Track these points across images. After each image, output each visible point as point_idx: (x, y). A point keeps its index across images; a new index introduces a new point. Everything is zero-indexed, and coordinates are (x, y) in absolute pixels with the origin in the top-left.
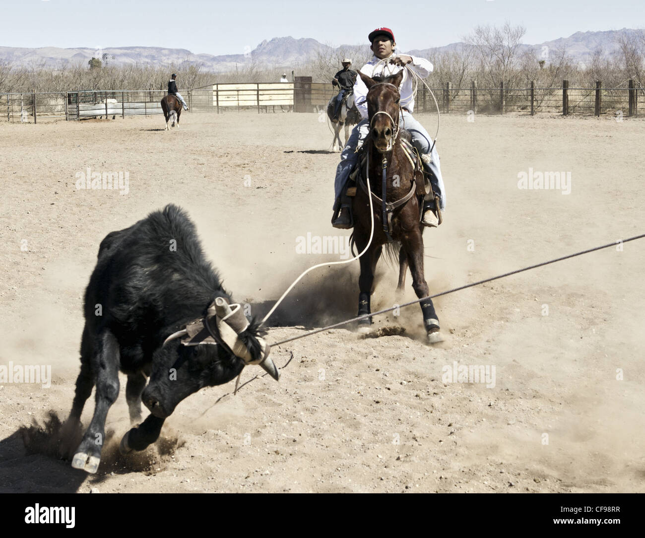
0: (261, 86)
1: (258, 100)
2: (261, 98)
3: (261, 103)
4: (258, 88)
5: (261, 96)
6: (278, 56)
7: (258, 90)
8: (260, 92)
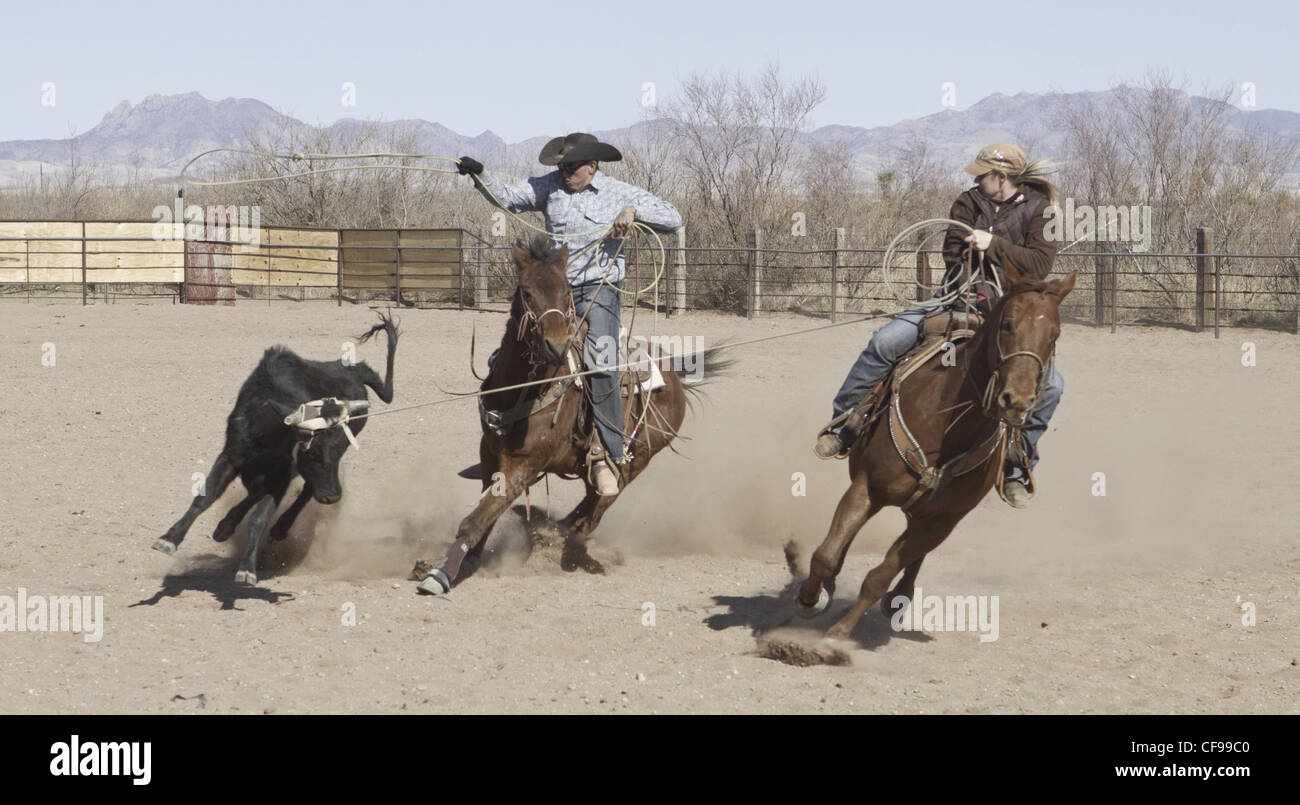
0: (93, 230)
1: (84, 268)
2: (91, 261)
3: (91, 277)
4: (84, 235)
5: (92, 256)
6: (160, 147)
7: (84, 240)
8: (90, 246)
